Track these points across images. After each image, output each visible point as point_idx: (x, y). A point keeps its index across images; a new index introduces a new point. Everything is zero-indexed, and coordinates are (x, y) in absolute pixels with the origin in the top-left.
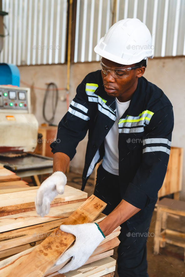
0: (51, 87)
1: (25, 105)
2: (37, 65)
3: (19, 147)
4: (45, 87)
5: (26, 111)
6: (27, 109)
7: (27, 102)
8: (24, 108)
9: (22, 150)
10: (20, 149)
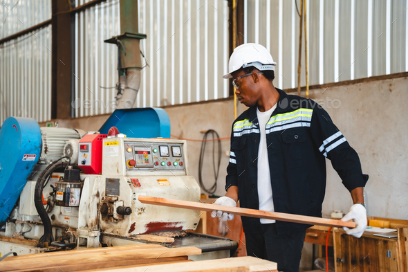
0: (210, 137)
1: (181, 164)
2: (186, 104)
3: (176, 223)
4: (201, 137)
5: (183, 172)
6: (184, 169)
7: (184, 159)
8: (180, 167)
9: (181, 227)
10: (178, 226)
